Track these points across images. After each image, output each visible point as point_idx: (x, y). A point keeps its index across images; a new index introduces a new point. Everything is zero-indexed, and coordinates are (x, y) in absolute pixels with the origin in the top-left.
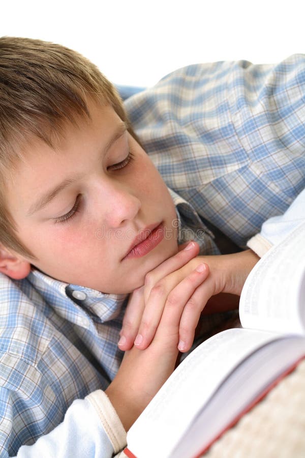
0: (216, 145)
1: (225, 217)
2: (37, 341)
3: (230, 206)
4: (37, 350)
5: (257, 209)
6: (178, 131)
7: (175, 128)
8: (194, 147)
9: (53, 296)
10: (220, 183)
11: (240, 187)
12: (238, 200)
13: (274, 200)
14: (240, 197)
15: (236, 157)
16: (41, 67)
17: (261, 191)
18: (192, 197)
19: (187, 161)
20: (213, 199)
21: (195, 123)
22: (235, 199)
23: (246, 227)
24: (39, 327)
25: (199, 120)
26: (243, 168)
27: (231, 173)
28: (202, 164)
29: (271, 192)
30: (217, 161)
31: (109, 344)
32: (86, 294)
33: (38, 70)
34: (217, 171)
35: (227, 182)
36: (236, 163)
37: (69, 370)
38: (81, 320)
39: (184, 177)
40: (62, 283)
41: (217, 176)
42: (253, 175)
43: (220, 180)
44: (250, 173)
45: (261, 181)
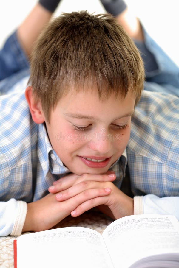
0: (159, 144)
1: (136, 174)
2: (20, 159)
3: (141, 172)
4: (16, 163)
5: (151, 183)
6: (149, 124)
7: (149, 123)
8: (150, 137)
9: (42, 145)
10: (146, 160)
11: (152, 169)
12: (147, 173)
13: (161, 186)
14: (149, 173)
15: (161, 156)
16: (124, 60)
17: (158, 178)
18: (131, 155)
19: (142, 140)
20: (138, 163)
21: (158, 127)
22: (146, 172)
23: (140, 185)
24: (25, 154)
25: (161, 128)
26: (160, 163)
27: (154, 161)
28: (146, 146)
29: (162, 183)
30: (153, 151)
31: (46, 183)
32: (56, 159)
33: (121, 61)
34: (150, 154)
35: (149, 162)
36: (159, 158)
37: (22, 180)
38: (44, 165)
39: (135, 144)
40: (51, 147)
41: (148, 156)
42: (161, 169)
43: (147, 159)
44: (162, 168)
45: (162, 175)
